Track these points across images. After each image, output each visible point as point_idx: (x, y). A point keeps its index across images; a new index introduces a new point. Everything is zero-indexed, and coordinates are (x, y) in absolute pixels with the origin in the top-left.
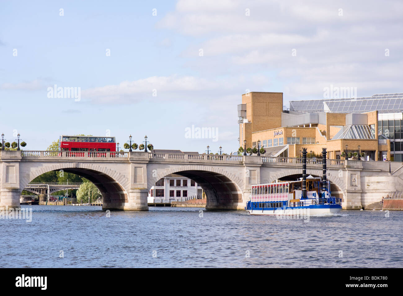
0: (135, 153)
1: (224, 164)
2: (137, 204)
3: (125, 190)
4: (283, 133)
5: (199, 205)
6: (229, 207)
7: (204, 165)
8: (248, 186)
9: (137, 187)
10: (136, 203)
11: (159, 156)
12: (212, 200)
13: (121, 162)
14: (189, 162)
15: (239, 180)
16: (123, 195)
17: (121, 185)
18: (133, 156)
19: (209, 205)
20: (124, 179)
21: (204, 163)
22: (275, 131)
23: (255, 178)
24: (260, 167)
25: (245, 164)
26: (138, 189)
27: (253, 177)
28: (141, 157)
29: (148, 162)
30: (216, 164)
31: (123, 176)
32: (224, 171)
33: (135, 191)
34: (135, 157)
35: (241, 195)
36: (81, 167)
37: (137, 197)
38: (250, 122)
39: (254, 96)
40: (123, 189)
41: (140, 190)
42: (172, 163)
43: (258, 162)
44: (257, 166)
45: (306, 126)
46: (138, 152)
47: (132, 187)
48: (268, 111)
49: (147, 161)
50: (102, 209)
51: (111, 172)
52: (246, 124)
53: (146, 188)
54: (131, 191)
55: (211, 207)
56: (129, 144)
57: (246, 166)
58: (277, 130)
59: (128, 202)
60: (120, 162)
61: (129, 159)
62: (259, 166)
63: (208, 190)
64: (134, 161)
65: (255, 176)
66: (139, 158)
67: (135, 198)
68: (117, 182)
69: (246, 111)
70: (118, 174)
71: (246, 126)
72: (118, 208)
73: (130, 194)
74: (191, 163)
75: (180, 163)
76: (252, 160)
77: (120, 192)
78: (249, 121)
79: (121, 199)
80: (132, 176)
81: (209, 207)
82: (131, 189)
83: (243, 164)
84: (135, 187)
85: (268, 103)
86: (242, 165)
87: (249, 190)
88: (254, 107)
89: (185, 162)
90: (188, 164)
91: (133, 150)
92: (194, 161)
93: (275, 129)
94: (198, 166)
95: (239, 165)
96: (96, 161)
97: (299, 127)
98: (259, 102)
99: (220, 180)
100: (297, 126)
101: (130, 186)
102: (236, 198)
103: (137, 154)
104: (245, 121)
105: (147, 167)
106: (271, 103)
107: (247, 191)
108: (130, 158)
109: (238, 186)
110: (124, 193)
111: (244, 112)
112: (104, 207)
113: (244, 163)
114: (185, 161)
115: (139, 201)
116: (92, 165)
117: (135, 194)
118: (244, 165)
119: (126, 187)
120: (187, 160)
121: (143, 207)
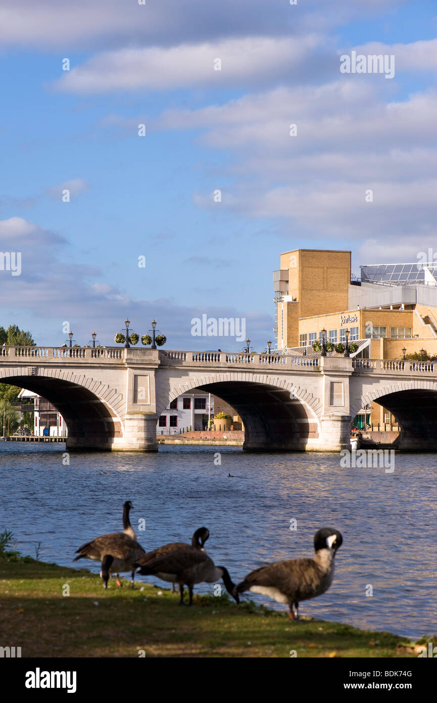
0: (135, 351)
1: (287, 370)
2: (138, 439)
3: (117, 415)
4: (359, 319)
5: (208, 440)
6: (290, 446)
7: (254, 373)
8: (330, 410)
9: (137, 410)
10: (136, 439)
11: (175, 356)
12: (257, 433)
13: (111, 366)
14: (229, 368)
15: (313, 398)
16: (111, 425)
17: (109, 406)
18: (131, 356)
19: (250, 441)
20: (116, 396)
21: (254, 369)
22: (343, 315)
23: (340, 396)
24: (350, 376)
25: (325, 371)
26: (141, 413)
27: (337, 394)
28: (146, 358)
29: (157, 367)
30: (274, 371)
31: (114, 392)
32: (287, 382)
33: (135, 416)
34: (135, 358)
35: (315, 425)
36: (42, 375)
37: (140, 427)
38: (295, 300)
39: (303, 256)
40: (114, 414)
41: (145, 415)
42: (199, 368)
43: (346, 368)
44: (345, 374)
45: (394, 308)
46: (141, 349)
47: (130, 411)
48: (327, 283)
49: (156, 364)
50: (66, 449)
51: (93, 383)
52: (289, 303)
53: (154, 411)
54: (128, 417)
55: (254, 446)
56: (125, 336)
57: (325, 375)
58: (346, 315)
59: (121, 436)
60: (108, 365)
61: (124, 361)
62: (348, 374)
63: (248, 416)
64: (133, 365)
65: (341, 392)
66: (143, 359)
67: (136, 429)
68: (103, 401)
69: (287, 282)
70: (106, 387)
71: (290, 307)
72: (100, 446)
73: (127, 422)
74: (231, 369)
75: (212, 369)
76: (334, 364)
77: (105, 418)
78: (294, 298)
79: (107, 430)
80: (129, 390)
81: (249, 445)
82: (129, 413)
83: (320, 372)
84: (135, 410)
85: (325, 268)
86: (318, 373)
87: (330, 417)
88: (302, 275)
89: (220, 367)
90: (226, 371)
91: (131, 346)
92: (236, 366)
93: (342, 313)
94: (244, 374)
95: (314, 373)
96: (67, 365)
97: (380, 308)
98: (311, 267)
99: (278, 399)
100: (379, 308)
101: (127, 408)
102: (304, 431)
103: (138, 352)
104: (287, 298)
105: (155, 375)
106: (331, 268)
107: (328, 418)
108: (127, 360)
109: (312, 410)
110: (114, 421)
111: (284, 284)
112: (70, 445)
113: (321, 369)
114: (222, 366)
115: (143, 435)
116: (61, 371)
117: (135, 423)
118: (322, 373)
119: (120, 409)
120: (224, 364)
121: (148, 445)
